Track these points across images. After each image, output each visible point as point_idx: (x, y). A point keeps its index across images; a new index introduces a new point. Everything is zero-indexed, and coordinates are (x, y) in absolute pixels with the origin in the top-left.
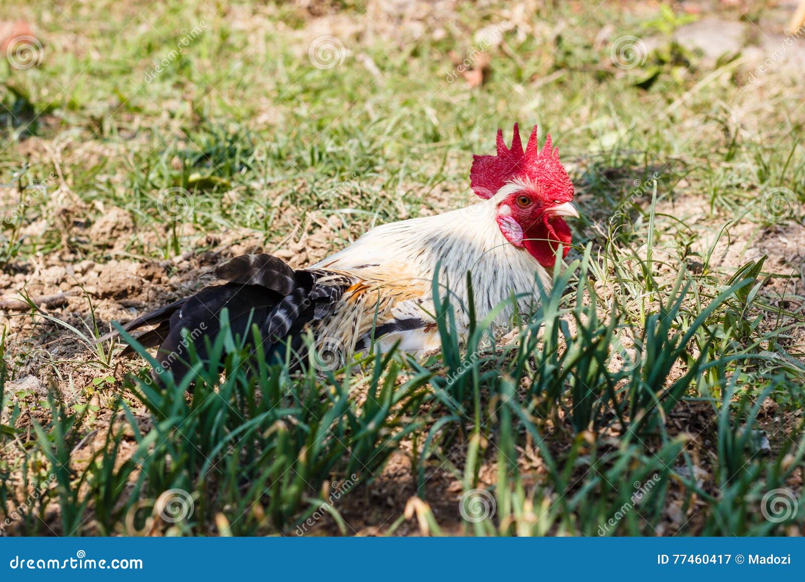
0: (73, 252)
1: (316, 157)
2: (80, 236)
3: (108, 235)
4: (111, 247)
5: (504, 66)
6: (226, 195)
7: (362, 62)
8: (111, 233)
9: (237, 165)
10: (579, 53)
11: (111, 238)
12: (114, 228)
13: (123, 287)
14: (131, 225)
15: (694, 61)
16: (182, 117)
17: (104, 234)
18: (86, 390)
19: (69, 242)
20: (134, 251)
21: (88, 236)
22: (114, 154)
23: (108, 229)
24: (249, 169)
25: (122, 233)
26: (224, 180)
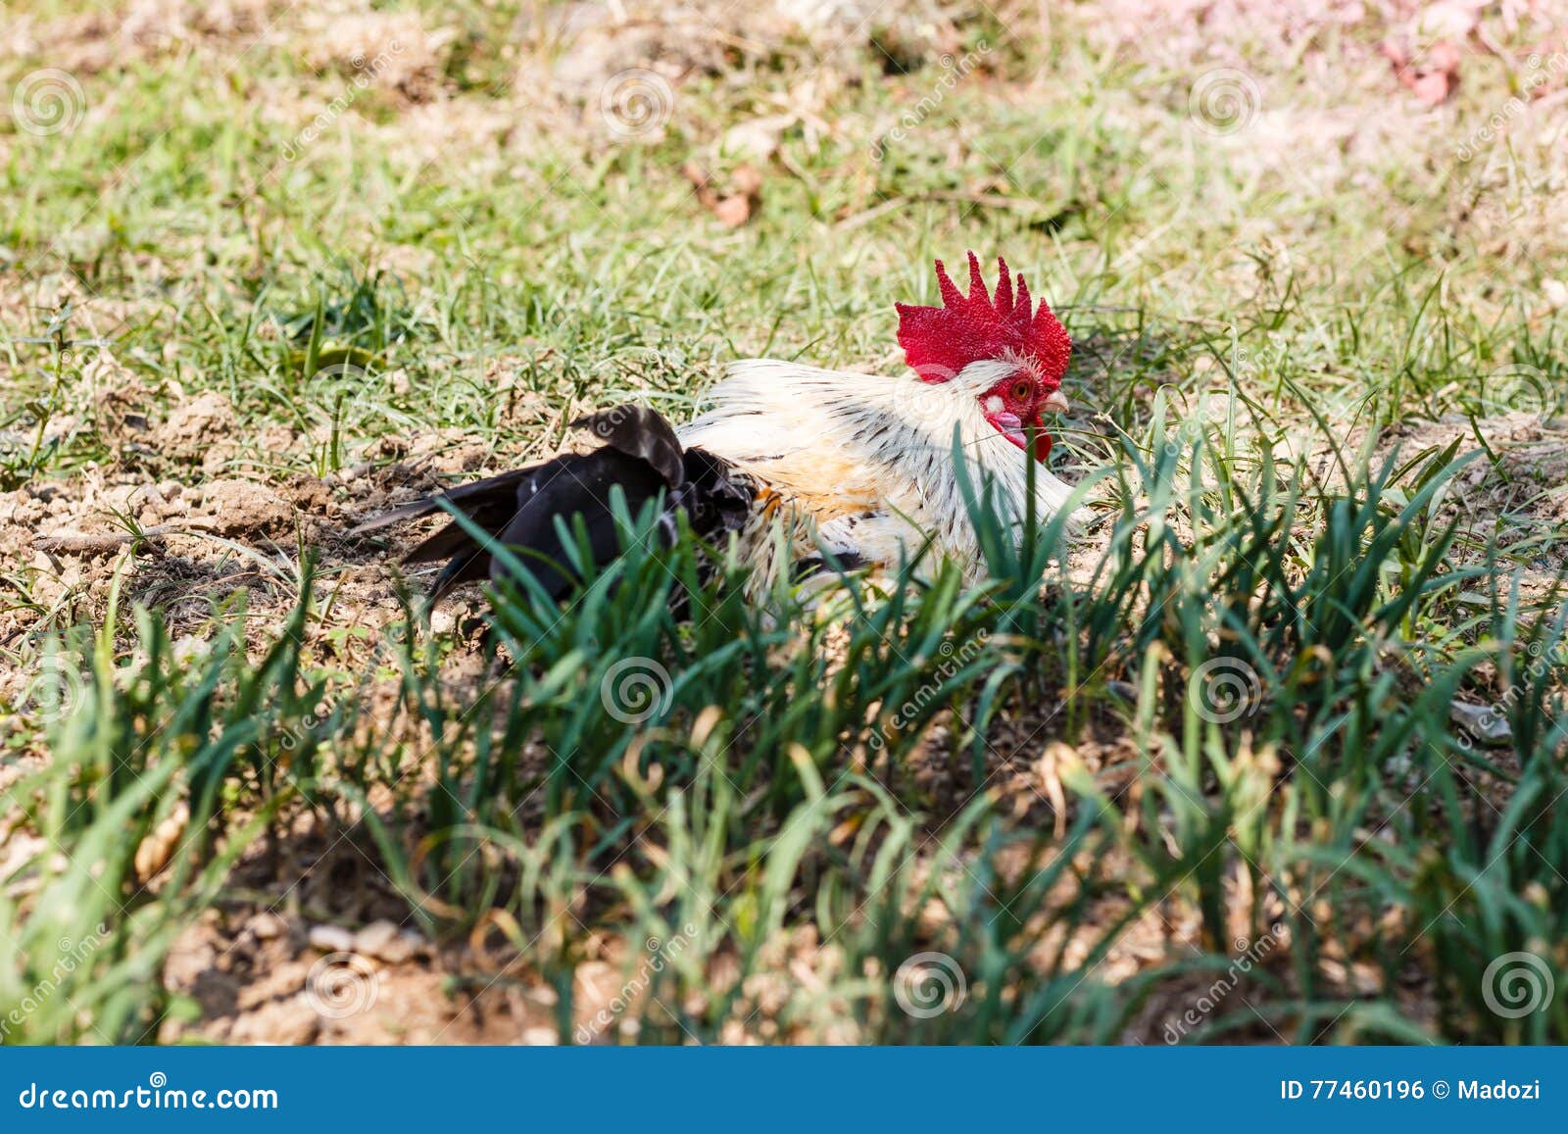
2: (139, 442)
3: (194, 442)
4: (201, 460)
5: (785, 189)
8: (201, 435)
9: (387, 332)
10: (919, 168)
11: (199, 445)
12: (204, 428)
13: (264, 518)
14: (235, 422)
17: (186, 437)
19: (122, 451)
21: (153, 443)
23: (194, 429)
24: (411, 338)
25: (218, 438)
26: (377, 355)
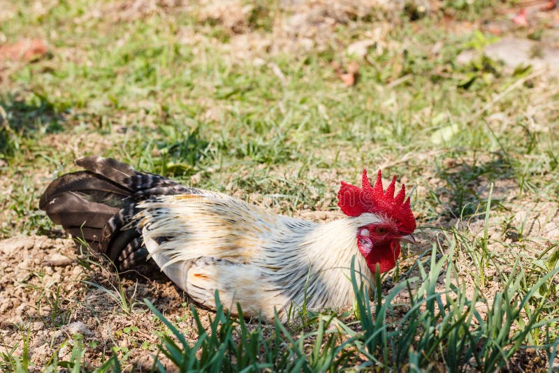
1: (251, 149)
5: (368, 71)
6: (192, 177)
7: (272, 69)
10: (419, 62)
15: (499, 69)
16: (154, 113)
18: (117, 332)
22: (111, 143)
24: (205, 157)
26: (190, 167)
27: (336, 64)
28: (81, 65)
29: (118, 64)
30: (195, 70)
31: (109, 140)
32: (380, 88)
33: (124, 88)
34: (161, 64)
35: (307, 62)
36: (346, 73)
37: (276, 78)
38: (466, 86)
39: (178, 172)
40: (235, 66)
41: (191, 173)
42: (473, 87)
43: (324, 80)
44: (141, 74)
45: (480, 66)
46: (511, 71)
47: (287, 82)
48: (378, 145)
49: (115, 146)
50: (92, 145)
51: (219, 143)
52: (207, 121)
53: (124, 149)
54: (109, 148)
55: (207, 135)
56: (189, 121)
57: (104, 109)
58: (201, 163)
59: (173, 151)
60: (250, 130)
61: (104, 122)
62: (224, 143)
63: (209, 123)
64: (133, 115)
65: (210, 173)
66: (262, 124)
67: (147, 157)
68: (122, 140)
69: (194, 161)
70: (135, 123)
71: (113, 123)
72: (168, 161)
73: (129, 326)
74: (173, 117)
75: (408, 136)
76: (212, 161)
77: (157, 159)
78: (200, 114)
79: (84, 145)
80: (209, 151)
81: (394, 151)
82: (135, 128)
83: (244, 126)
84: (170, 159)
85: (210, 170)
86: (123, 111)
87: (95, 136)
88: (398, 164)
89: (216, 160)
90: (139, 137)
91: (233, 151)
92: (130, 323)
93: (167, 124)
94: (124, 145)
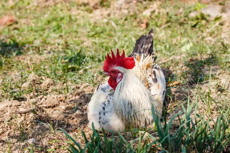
0: (37, 92)
2: (38, 87)
3: (46, 87)
4: (48, 90)
5: (152, 22)
6: (79, 71)
7: (111, 23)
8: (48, 86)
9: (81, 62)
10: (174, 17)
11: (47, 88)
12: (48, 85)
13: (54, 104)
14: (53, 83)
15: (208, 18)
16: (62, 45)
17: (45, 86)
18: (50, 142)
19: (35, 89)
20: (55, 91)
21: (41, 87)
22: (44, 58)
23: (46, 85)
24: (84, 62)
25: (51, 86)
26: (78, 67)
27: (138, 20)
28: (30, 26)
29: (46, 24)
30: (78, 25)
31: (43, 57)
32: (157, 29)
33: (48, 34)
34: (64, 23)
35: (126, 20)
36: (142, 23)
37: (113, 27)
38: (194, 26)
39: (73, 69)
40: (95, 23)
41: (79, 69)
42: (197, 26)
43: (134, 27)
44: (55, 28)
45: (200, 17)
46: (213, 19)
47: (118, 28)
48: (159, 54)
49: (46, 59)
50: (36, 60)
51: (90, 56)
52: (85, 47)
53: (50, 61)
54: (43, 61)
55: (85, 53)
56: (77, 47)
57: (41, 44)
58: (83, 65)
59: (70, 61)
60: (103, 50)
61: (40, 49)
62: (92, 56)
63: (85, 48)
64: (53, 46)
65: (87, 69)
66: (108, 47)
67: (59, 63)
68: (48, 57)
69: (80, 64)
70: (54, 49)
71: (44, 50)
72: (69, 65)
73: (55, 139)
74: (70, 46)
75: (172, 49)
76: (87, 64)
77: (64, 64)
78: (81, 44)
79: (32, 60)
80: (86, 60)
81: (166, 56)
82: (54, 51)
83: (100, 48)
84: (70, 64)
85: (87, 68)
86: (48, 44)
87: (37, 56)
88: (168, 61)
89: (89, 63)
90: (56, 55)
91: (96, 59)
92: (55, 138)
93: (68, 49)
94: (49, 59)
